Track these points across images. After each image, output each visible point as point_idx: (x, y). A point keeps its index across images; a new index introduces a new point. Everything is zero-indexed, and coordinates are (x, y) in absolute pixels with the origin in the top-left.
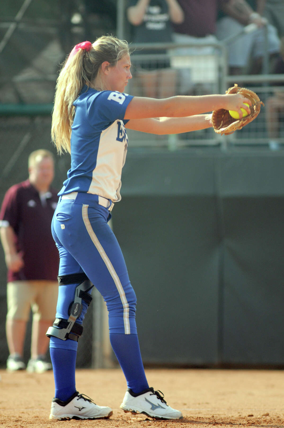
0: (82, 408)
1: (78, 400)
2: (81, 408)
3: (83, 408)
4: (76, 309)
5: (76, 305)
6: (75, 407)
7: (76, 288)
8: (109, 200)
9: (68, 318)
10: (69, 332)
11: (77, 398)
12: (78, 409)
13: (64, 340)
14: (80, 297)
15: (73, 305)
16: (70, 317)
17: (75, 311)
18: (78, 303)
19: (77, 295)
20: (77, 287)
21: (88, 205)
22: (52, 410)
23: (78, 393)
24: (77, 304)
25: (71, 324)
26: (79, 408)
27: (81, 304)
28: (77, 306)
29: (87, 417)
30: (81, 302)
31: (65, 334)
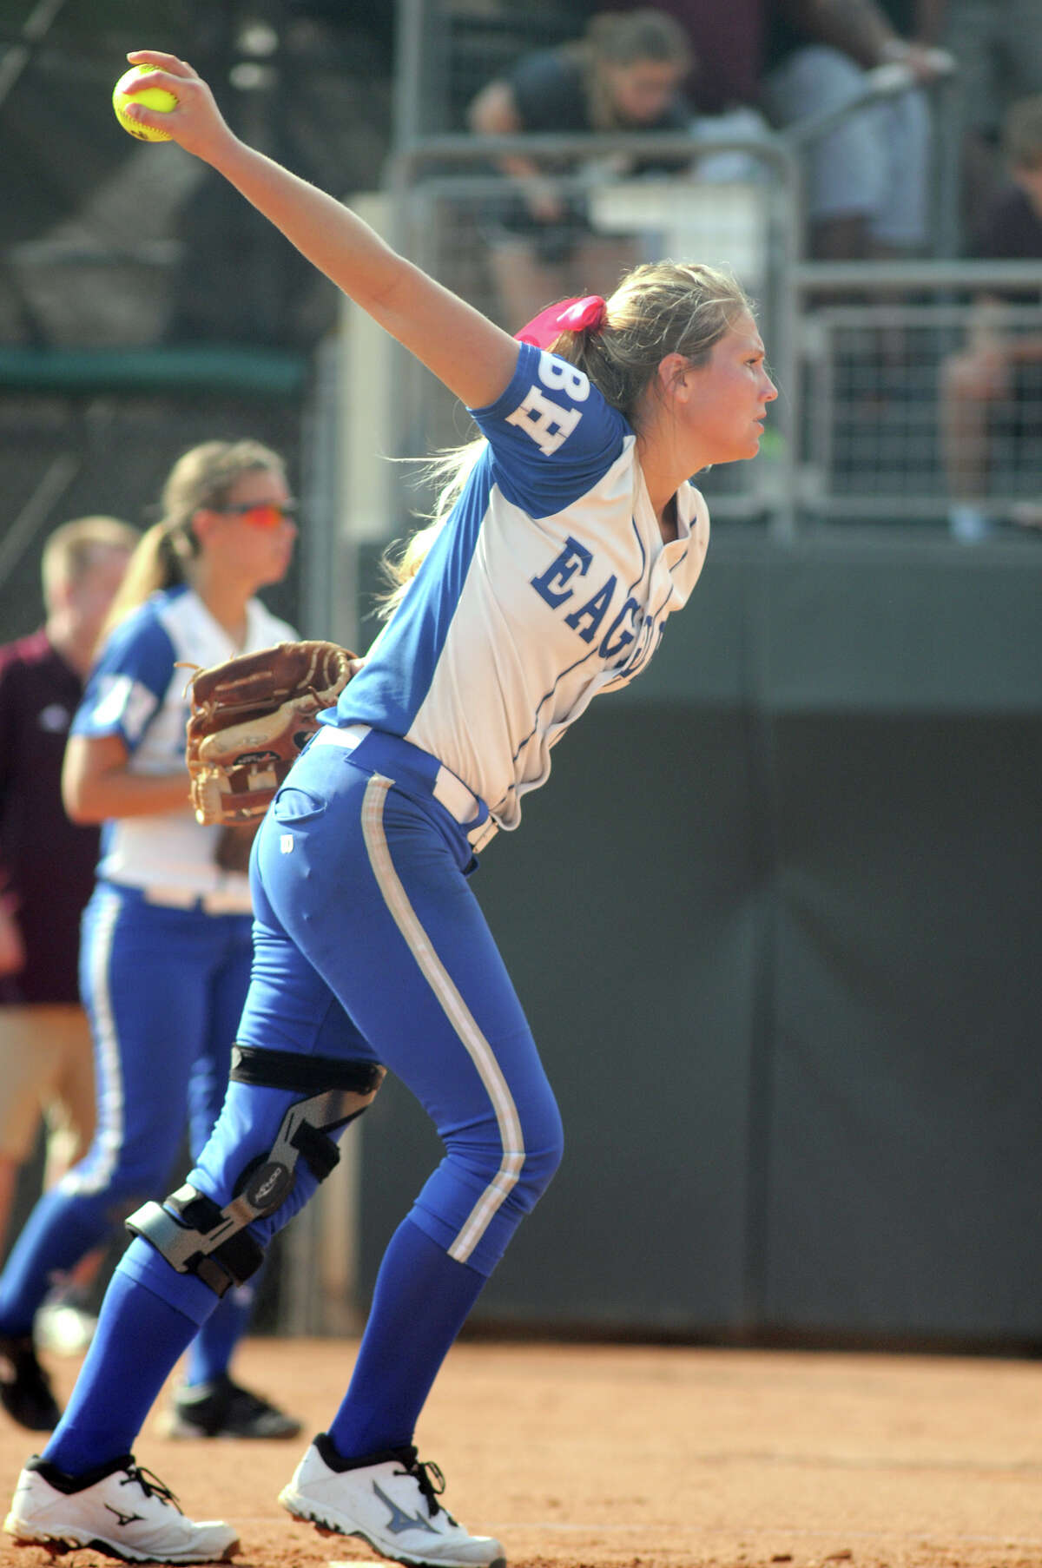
0: (131, 1516)
1: (123, 1483)
2: (126, 1517)
3: (136, 1518)
4: (267, 1185)
5: (273, 1172)
6: (107, 1507)
7: (289, 1108)
8: (477, 798)
9: (227, 1203)
10: (206, 1251)
11: (120, 1476)
12: (117, 1519)
13: (178, 1270)
14: (294, 1144)
15: (262, 1167)
16: (235, 1201)
17: (262, 1189)
18: (284, 1168)
19: (285, 1135)
20: (293, 1104)
21: (392, 782)
22: (19, 1499)
23: (132, 1460)
24: (279, 1169)
25: (225, 1229)
26: (121, 1516)
27: (291, 1170)
28: (276, 1175)
29: (147, 1553)
30: (293, 1164)
31: (193, 1250)
